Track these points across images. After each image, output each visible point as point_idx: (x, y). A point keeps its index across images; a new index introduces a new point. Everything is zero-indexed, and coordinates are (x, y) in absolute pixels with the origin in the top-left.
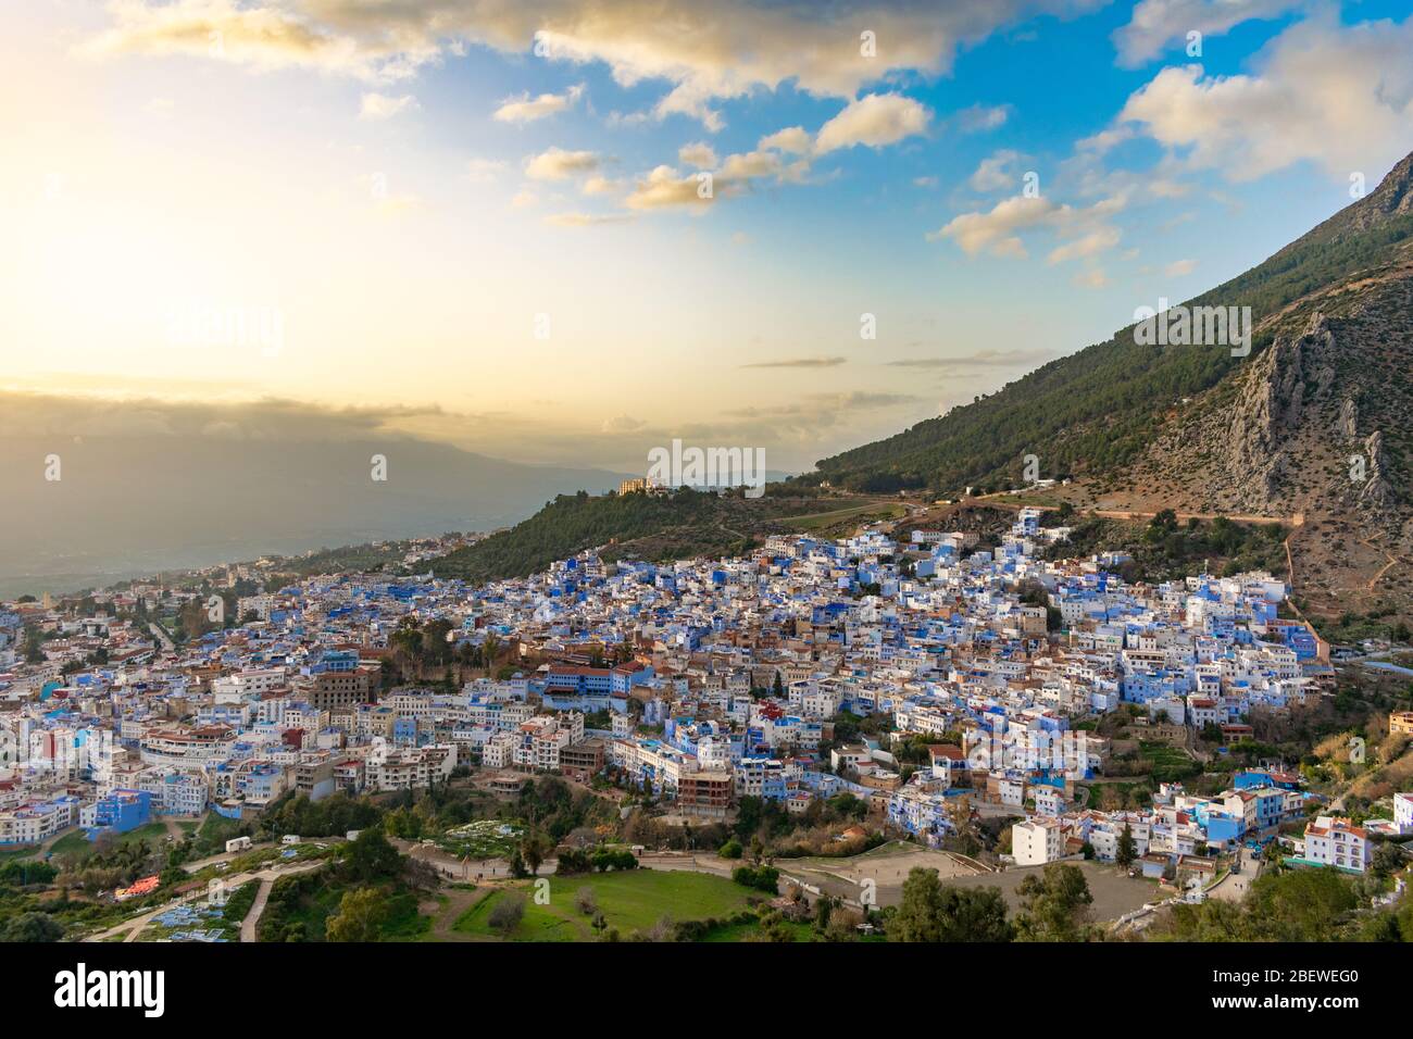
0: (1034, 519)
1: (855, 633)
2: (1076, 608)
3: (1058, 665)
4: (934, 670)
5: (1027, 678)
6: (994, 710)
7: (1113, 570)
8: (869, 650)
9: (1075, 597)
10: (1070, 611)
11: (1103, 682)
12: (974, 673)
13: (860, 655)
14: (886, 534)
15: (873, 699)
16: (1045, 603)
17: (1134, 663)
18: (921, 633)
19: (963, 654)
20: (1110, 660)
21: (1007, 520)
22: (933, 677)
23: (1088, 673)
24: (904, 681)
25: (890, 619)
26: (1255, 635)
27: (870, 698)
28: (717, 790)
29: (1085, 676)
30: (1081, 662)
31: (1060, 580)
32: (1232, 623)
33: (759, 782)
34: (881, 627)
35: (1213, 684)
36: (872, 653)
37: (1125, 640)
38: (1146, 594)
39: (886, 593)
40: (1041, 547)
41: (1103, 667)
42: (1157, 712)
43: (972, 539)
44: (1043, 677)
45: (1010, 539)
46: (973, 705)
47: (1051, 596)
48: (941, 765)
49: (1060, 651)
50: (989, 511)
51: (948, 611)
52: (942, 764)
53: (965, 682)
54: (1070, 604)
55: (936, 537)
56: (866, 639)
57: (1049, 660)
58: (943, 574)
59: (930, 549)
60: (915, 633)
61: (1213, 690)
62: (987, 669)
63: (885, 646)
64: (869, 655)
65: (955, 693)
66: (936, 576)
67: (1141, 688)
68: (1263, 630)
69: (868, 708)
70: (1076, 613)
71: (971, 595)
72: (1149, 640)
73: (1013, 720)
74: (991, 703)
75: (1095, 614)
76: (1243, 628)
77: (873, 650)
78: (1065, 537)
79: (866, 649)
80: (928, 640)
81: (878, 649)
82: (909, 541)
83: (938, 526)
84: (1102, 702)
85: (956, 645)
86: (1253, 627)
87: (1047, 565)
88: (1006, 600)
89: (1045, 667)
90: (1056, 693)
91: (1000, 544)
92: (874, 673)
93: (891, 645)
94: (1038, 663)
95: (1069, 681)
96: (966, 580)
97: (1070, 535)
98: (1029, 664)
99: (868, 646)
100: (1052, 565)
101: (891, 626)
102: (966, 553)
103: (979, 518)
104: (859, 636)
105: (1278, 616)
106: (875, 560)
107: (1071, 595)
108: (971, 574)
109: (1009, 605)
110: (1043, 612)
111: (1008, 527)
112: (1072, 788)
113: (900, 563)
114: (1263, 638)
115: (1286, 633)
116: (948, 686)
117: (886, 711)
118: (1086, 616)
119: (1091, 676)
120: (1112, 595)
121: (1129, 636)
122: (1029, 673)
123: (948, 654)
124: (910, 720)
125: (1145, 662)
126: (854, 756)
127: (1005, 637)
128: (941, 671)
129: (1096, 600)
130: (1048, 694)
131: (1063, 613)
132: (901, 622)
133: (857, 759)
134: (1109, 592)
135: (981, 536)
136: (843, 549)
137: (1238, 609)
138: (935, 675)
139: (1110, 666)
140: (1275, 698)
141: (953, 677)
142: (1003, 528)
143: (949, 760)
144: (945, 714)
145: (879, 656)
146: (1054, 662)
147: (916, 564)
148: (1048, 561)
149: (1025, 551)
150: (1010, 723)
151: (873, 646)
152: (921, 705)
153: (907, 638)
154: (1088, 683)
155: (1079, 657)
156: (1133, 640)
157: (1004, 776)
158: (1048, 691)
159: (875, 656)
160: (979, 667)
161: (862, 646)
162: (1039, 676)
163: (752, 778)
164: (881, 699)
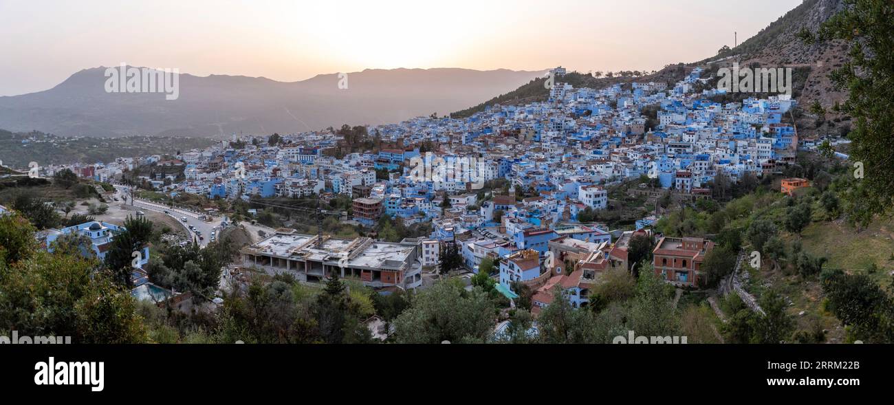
9: (670, 113)
11: (638, 161)
12: (575, 156)
23: (637, 156)
28: (366, 208)
29: (635, 158)
32: (750, 125)
33: (394, 208)
68: (767, 129)
91: (672, 88)
97: (709, 82)
98: (612, 151)
105: (782, 121)
114: (766, 135)
115: (779, 131)
126: (456, 199)
130: (598, 168)
133: (458, 201)
163: (389, 205)
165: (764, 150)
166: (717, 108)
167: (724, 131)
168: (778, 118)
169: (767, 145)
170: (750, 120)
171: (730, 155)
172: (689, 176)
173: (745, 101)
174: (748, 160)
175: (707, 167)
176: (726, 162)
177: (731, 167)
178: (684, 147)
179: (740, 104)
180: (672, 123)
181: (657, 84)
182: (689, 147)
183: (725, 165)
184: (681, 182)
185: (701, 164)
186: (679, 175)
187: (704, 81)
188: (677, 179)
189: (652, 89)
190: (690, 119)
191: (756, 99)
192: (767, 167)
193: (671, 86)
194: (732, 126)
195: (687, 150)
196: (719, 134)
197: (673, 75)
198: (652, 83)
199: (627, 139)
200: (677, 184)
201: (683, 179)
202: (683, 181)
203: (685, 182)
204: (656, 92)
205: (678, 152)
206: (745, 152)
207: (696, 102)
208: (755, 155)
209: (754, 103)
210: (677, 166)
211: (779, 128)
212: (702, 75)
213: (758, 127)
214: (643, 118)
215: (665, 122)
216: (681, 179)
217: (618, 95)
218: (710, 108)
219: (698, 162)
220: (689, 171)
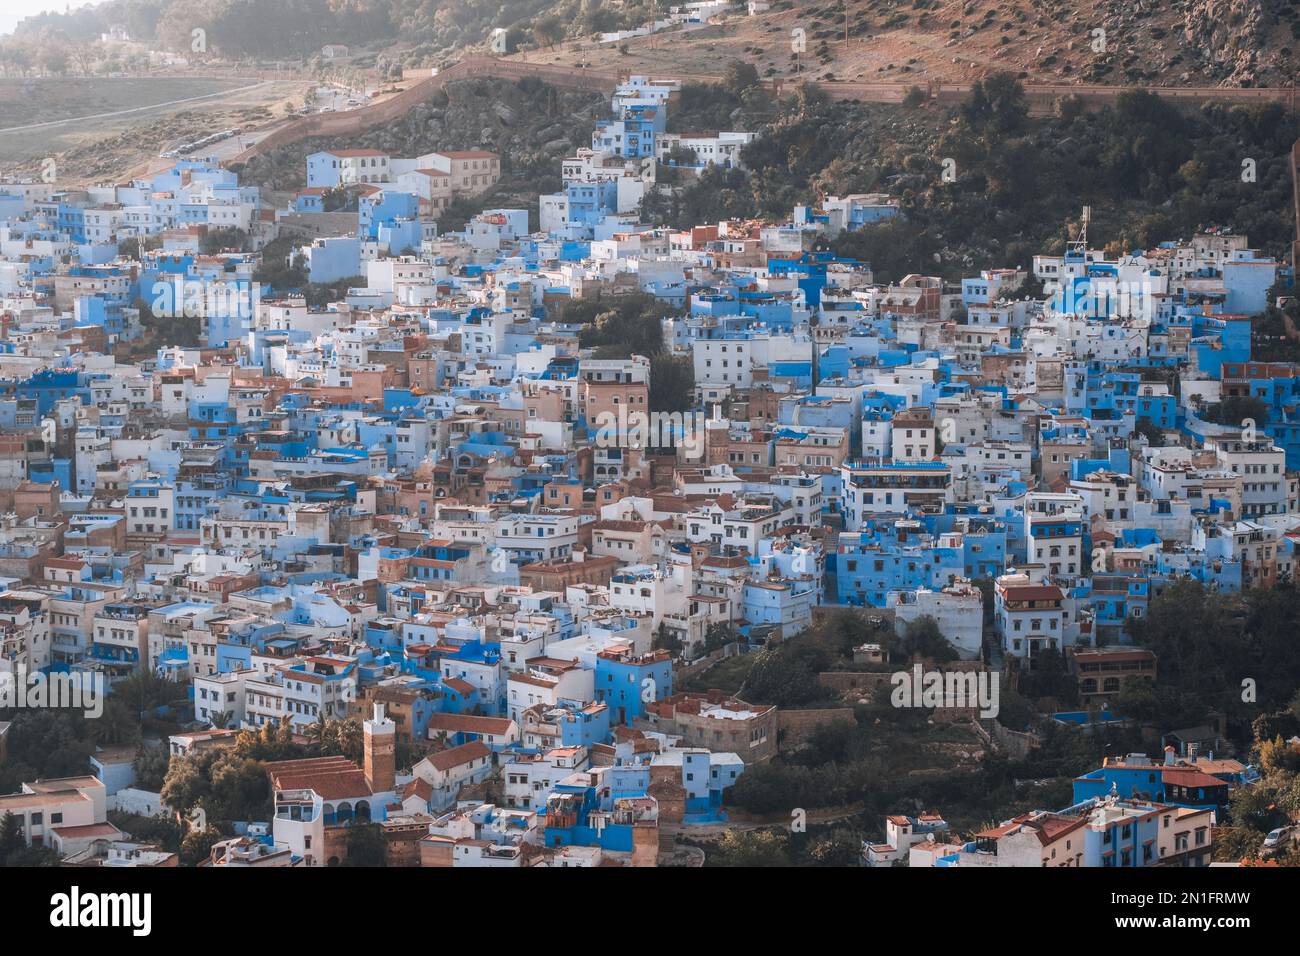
0: (651, 111)
1: (100, 457)
2: (732, 356)
3: (664, 516)
4: (316, 550)
5: (578, 557)
6: (471, 651)
7: (851, 246)
8: (141, 503)
9: (736, 325)
10: (717, 363)
11: (778, 554)
12: (432, 552)
13: (110, 522)
14: (236, 168)
15: (135, 643)
16: (649, 342)
17: (868, 499)
18: (296, 447)
19: (408, 501)
20: (806, 493)
21: (582, 116)
22: (315, 569)
23: (744, 534)
24: (225, 586)
25: (209, 411)
26: (1191, 407)
27: (125, 642)
29: (736, 540)
30: (727, 502)
31: (699, 276)
32: (1137, 377)
34: (184, 438)
35: (1064, 543)
36: (150, 512)
37: (856, 438)
38: (926, 309)
39: (215, 337)
40: (667, 191)
41: (786, 515)
42: (909, 626)
43: (473, 171)
44: (623, 552)
45: (586, 167)
46: (415, 642)
47: (669, 323)
48: (296, 816)
49: (678, 480)
50: (535, 92)
51: (377, 382)
52: (299, 812)
53: (405, 577)
54: (716, 345)
55: (379, 170)
56: (135, 472)
57: (644, 505)
58: (381, 275)
59: (355, 207)
60: (277, 447)
61: (1064, 559)
62: (469, 538)
63: (188, 489)
64: (141, 519)
65: (370, 612)
66: (362, 282)
67: (879, 566)
69: (122, 671)
70: (733, 371)
71: (445, 334)
72: (916, 432)
73: (520, 677)
74: (463, 628)
75: (787, 370)
76: (1160, 390)
77: (149, 503)
78: (734, 158)
79: (130, 503)
80: (311, 466)
81: (166, 500)
82: (298, 185)
83: (387, 139)
84: (769, 606)
85: (391, 476)
86: (1190, 387)
87: (674, 238)
88: (541, 341)
89: (635, 524)
90: (645, 593)
91: (555, 187)
92: (149, 569)
93: (208, 486)
94: (610, 512)
95: (687, 559)
96: (445, 289)
97: (747, 153)
98: (586, 519)
99: (138, 493)
100: (686, 239)
101: (212, 432)
102: (456, 214)
103: (503, 111)
104: (113, 466)
106: (193, 244)
107: (721, 320)
108: (464, 272)
109: (549, 352)
110: (639, 368)
111: (583, 139)
112: (655, 849)
113: (267, 251)
116: (354, 592)
117: (173, 677)
118: (759, 374)
119: (749, 542)
120: (836, 315)
121: (866, 426)
122: (587, 544)
123: (367, 500)
124: (231, 697)
125: (898, 494)
127: (529, 445)
128: (337, 552)
129: (788, 330)
130: (625, 598)
131: (699, 370)
132: (243, 417)
133: (58, 817)
134: (830, 306)
135: (506, 166)
136: (106, 217)
137: (1154, 339)
138: (323, 564)
139: (806, 510)
140: (1218, 570)
141: (369, 566)
142: (566, 140)
143: (318, 801)
144: (330, 671)
145: (170, 521)
146: (656, 508)
147: (307, 251)
148: (680, 228)
149: (622, 206)
150: (511, 685)
151: (153, 493)
152: (266, 653)
153: (253, 464)
154: (737, 558)
155: (726, 489)
156: (875, 436)
157: (470, 832)
158: (625, 587)
159: (157, 521)
160: (444, 533)
161: (120, 494)
162: (614, 550)
164: (157, 643)
165: (1259, 478)
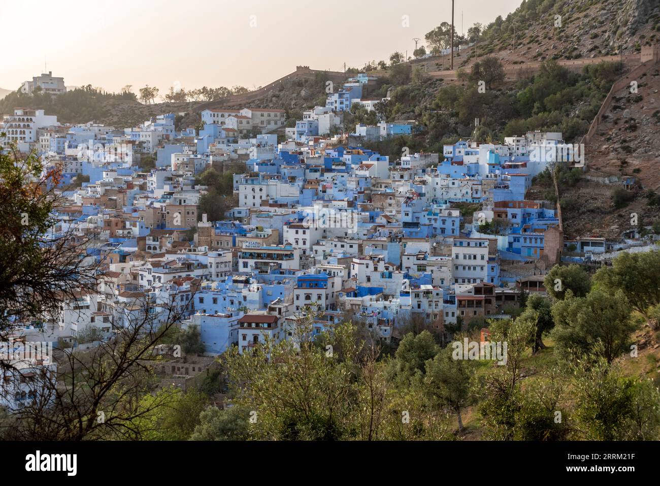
17: (246, 265)
105: (527, 195)
115: (518, 219)
165: (472, 262)
166: (377, 166)
167: (384, 221)
168: (518, 189)
169: (479, 251)
170: (451, 195)
171: (383, 275)
172: (272, 323)
173: (447, 149)
174: (423, 287)
175: (323, 302)
176: (371, 291)
177: (381, 304)
178: (280, 257)
179: (434, 157)
180: (264, 203)
181: (259, 113)
182: (290, 256)
183: (367, 298)
184: (250, 338)
185: (308, 297)
186: (248, 322)
187: (369, 105)
188: (241, 332)
189: (245, 126)
190: (308, 193)
191: (474, 145)
192: (470, 303)
193: (292, 118)
194: (404, 208)
195: (285, 264)
196: (371, 226)
197: (303, 93)
198: (247, 112)
199: (150, 242)
200: (242, 343)
201: (257, 332)
202: (256, 338)
203: (261, 339)
204: (254, 132)
205: (261, 269)
206: (421, 268)
207: (334, 154)
208: (447, 273)
209: (467, 154)
210: (252, 302)
211: (518, 211)
212: (367, 93)
213: (467, 210)
214: (198, 191)
215: (250, 201)
216: (250, 333)
217: (163, 141)
218: (362, 167)
219: (302, 292)
220: (276, 313)
